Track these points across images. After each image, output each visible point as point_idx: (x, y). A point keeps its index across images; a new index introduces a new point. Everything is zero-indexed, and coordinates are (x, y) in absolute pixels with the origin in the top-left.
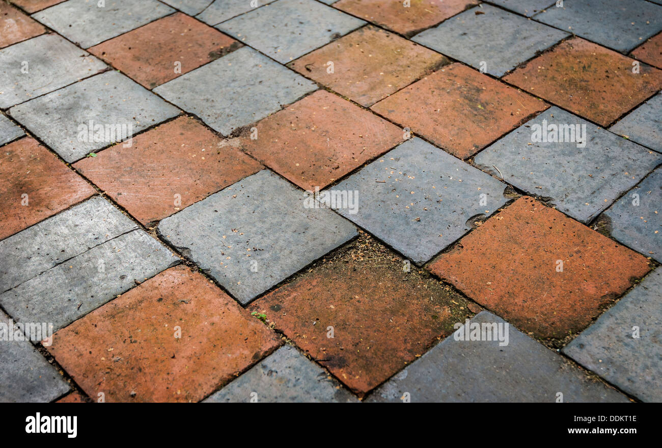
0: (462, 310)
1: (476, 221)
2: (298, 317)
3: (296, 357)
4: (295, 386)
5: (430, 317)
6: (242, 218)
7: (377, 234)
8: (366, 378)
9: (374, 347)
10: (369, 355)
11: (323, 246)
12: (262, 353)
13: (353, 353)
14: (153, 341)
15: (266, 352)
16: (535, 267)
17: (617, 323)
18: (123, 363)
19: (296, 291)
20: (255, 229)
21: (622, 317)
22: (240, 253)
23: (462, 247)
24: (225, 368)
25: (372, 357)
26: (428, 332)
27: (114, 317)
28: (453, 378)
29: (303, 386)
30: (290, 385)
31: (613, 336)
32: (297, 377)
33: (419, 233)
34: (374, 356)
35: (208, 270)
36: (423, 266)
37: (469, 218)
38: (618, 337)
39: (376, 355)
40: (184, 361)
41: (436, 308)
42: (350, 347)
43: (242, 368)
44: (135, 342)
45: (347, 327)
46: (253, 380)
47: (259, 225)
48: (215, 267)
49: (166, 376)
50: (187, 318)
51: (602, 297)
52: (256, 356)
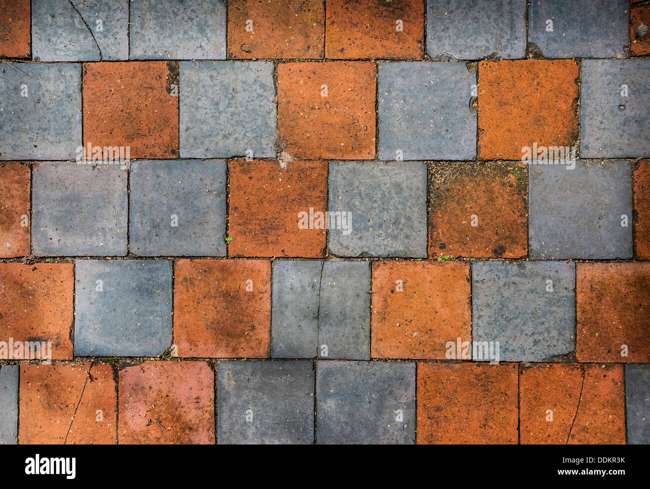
0: (517, 170)
1: (472, 104)
2: (457, 242)
3: (484, 265)
4: (499, 279)
5: (509, 188)
6: (362, 208)
7: (436, 158)
8: (520, 248)
9: (505, 228)
10: (507, 234)
11: (420, 189)
12: (469, 277)
13: (500, 239)
14: (418, 313)
15: (469, 274)
16: (528, 113)
17: (591, 119)
18: (420, 334)
19: (438, 228)
20: (377, 210)
21: (590, 113)
22: (389, 231)
23: (483, 130)
24: (463, 297)
25: (510, 234)
26: (517, 197)
27: (385, 318)
28: (552, 214)
29: (502, 276)
30: (497, 280)
31: (595, 128)
32: (496, 274)
33: (454, 139)
34: (510, 233)
35: (389, 255)
36: (476, 159)
37: (468, 106)
38: (597, 127)
39: (510, 231)
40: (442, 310)
41: (505, 180)
42: (496, 237)
43: (469, 291)
44: (411, 321)
45: (482, 227)
46: (479, 291)
47: (376, 205)
48: (390, 251)
49: (445, 323)
50: (417, 290)
51: (572, 107)
52: (468, 280)
